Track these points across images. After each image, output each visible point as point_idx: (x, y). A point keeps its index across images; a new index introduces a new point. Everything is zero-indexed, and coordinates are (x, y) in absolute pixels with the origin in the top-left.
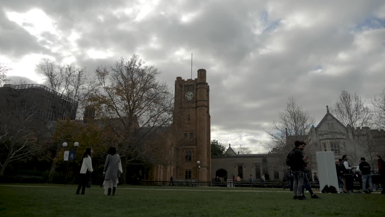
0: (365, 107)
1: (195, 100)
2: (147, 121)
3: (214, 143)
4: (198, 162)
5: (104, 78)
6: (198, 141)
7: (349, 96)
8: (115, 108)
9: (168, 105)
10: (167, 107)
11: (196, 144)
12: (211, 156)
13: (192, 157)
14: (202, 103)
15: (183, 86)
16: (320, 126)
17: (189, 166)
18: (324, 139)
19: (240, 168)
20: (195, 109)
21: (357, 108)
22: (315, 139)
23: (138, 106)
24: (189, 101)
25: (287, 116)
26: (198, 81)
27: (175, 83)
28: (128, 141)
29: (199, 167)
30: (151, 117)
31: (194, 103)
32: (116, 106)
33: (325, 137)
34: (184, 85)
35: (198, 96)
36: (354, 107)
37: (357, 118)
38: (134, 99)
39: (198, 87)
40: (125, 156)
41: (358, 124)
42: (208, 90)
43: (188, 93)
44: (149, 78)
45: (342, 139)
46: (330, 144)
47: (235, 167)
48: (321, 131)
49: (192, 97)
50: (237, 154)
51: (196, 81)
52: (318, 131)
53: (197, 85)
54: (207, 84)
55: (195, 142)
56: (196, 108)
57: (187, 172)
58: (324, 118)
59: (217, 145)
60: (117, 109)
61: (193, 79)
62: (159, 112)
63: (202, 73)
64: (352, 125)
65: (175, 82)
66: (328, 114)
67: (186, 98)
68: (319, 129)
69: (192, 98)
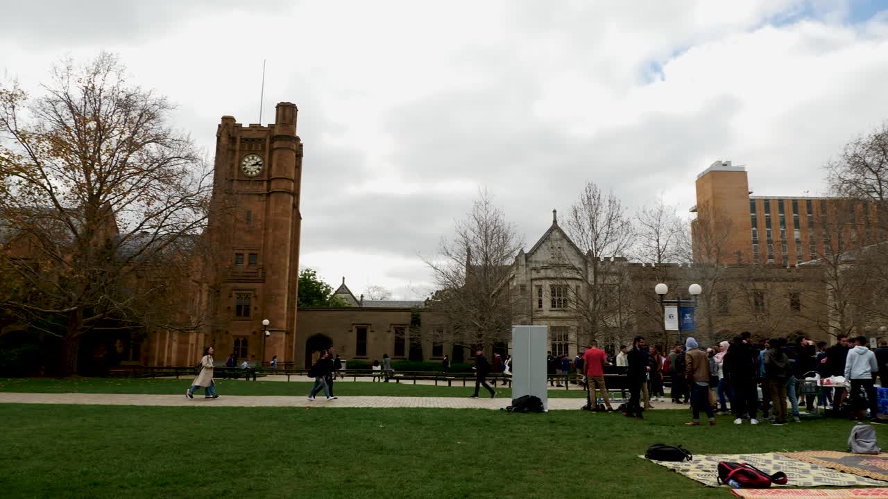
0: (625, 221)
1: (266, 177)
2: (138, 225)
3: (307, 277)
4: (266, 322)
5: (13, 107)
6: (269, 273)
7: (600, 195)
8: (48, 188)
9: (193, 189)
10: (192, 195)
11: (263, 281)
12: (298, 305)
13: (252, 308)
14: (283, 185)
15: (238, 138)
16: (536, 251)
17: (241, 329)
18: (540, 279)
19: (362, 334)
20: (264, 197)
21: (610, 219)
22: (521, 277)
23: (113, 186)
24: (251, 177)
25: (471, 229)
26: (277, 132)
27: (219, 130)
28: (82, 276)
29: (268, 333)
30: (149, 216)
31: (262, 184)
32: (49, 184)
33: (543, 274)
34: (241, 139)
35: (274, 166)
36: (605, 217)
37: (608, 240)
38: (101, 169)
39: (275, 146)
40: (75, 311)
41: (606, 252)
42: (299, 155)
43: (251, 158)
44: (145, 117)
45: (574, 281)
46: (549, 289)
47: (351, 331)
48: (536, 261)
49: (259, 169)
50: (359, 299)
51: (270, 131)
52: (531, 262)
53: (273, 139)
54: (298, 139)
55: (260, 274)
56: (268, 195)
57: (237, 342)
58: (545, 236)
59: (314, 282)
60: (54, 190)
61: (265, 125)
62: (170, 205)
63: (287, 112)
64: (596, 253)
65: (217, 127)
66: (555, 227)
67: (245, 169)
68: (534, 258)
69: (258, 171)
